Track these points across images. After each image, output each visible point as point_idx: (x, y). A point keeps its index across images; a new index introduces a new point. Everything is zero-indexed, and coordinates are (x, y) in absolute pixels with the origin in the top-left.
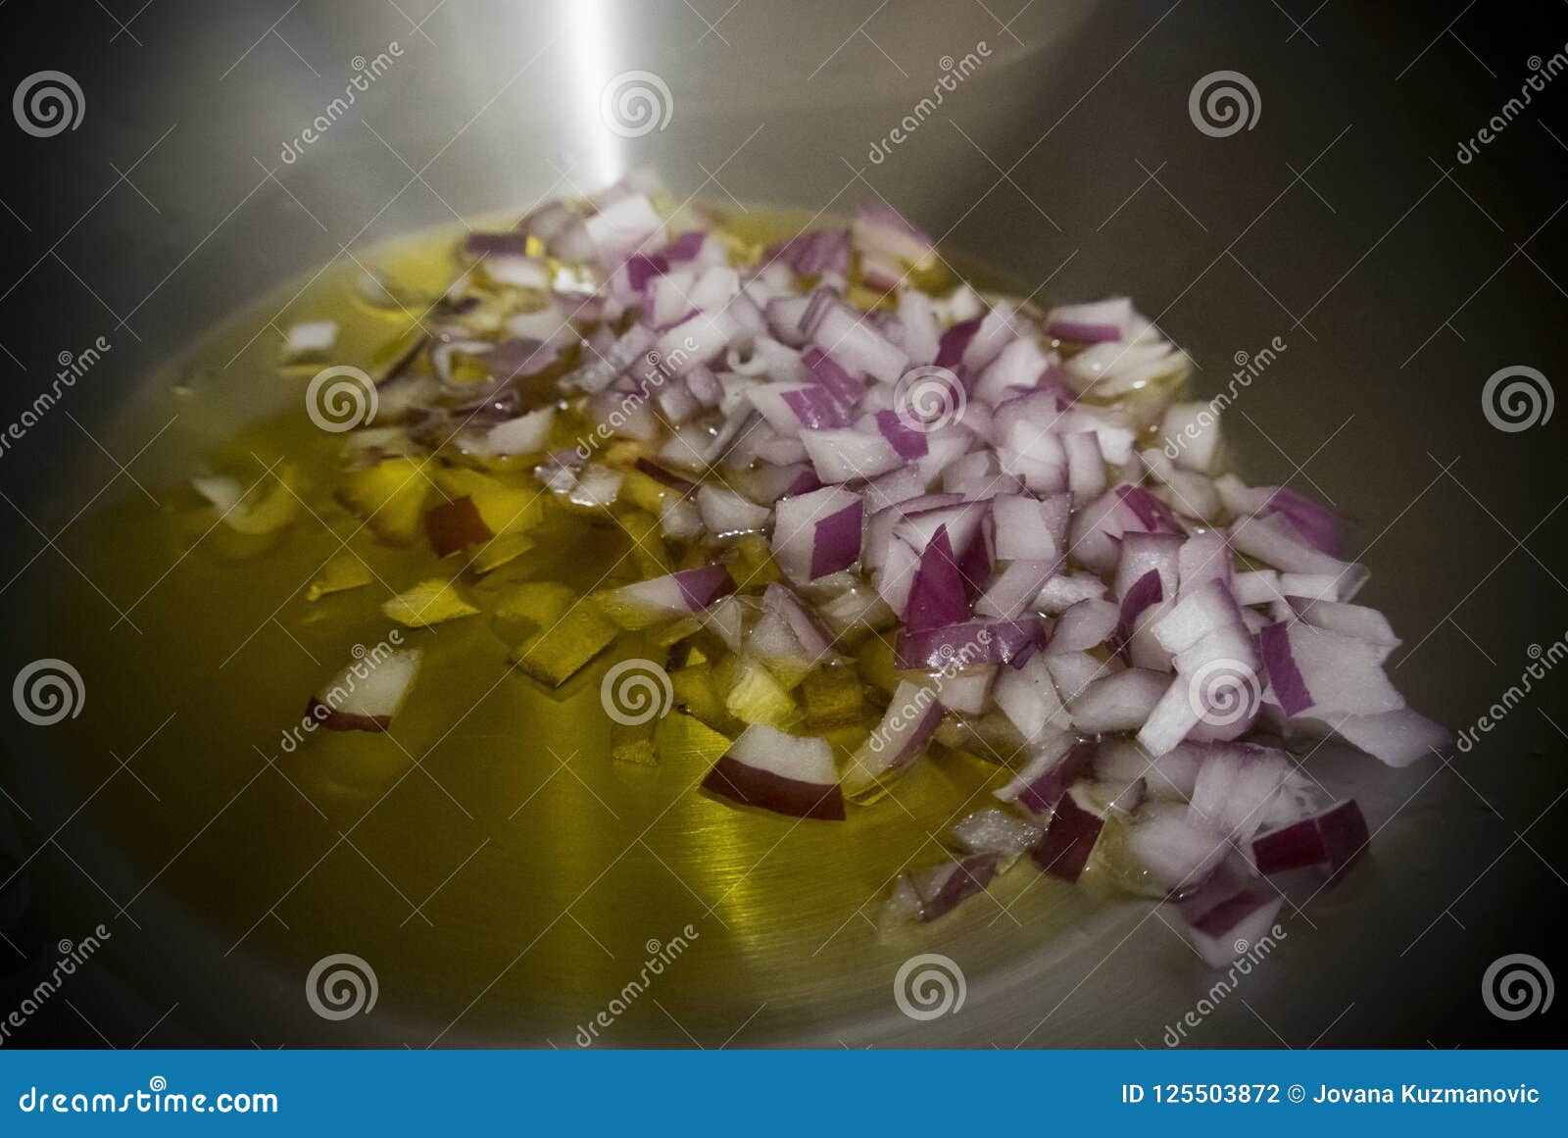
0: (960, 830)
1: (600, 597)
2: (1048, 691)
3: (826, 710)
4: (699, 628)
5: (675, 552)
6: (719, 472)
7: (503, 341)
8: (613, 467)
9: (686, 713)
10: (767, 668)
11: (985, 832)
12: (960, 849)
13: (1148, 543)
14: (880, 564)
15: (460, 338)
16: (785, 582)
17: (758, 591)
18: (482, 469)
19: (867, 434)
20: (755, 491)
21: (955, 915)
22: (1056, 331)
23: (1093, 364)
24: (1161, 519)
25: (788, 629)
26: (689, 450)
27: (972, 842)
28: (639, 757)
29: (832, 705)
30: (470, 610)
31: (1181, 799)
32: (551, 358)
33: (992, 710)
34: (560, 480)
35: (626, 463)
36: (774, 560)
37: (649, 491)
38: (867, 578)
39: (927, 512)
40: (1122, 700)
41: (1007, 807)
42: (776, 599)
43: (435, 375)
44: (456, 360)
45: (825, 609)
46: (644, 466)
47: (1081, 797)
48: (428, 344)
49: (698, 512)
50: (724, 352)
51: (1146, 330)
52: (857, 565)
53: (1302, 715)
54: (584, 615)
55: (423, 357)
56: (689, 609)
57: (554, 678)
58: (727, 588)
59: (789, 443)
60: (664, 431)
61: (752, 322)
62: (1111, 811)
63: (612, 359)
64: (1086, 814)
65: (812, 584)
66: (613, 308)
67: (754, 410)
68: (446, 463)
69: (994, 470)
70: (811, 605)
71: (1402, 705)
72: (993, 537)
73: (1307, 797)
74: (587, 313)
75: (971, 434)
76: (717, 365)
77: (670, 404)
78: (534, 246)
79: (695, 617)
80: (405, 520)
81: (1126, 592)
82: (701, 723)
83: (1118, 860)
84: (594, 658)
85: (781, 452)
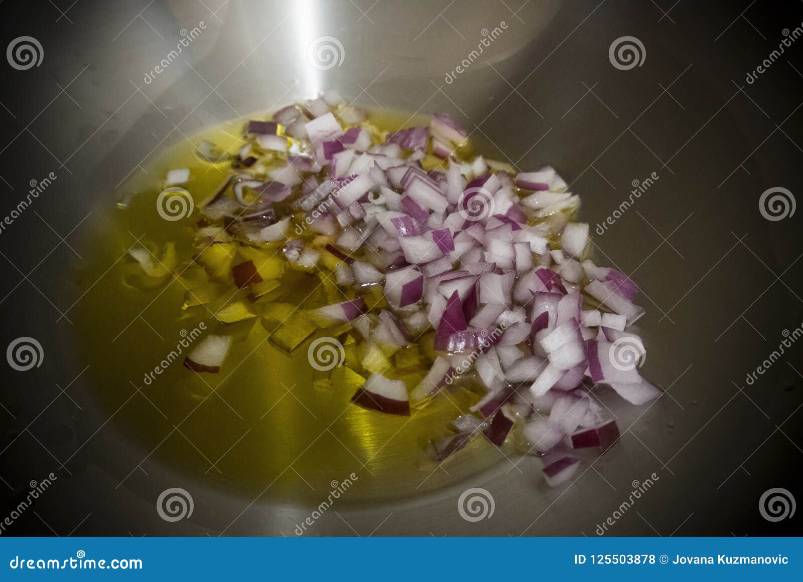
0: (455, 423)
1: (310, 312)
2: (497, 363)
3: (404, 366)
4: (351, 328)
5: (342, 291)
6: (362, 253)
7: (266, 181)
8: (315, 248)
9: (345, 365)
10: (380, 347)
11: (466, 423)
12: (456, 431)
13: (546, 298)
14: (430, 302)
15: (247, 179)
16: (389, 309)
17: (377, 311)
18: (257, 248)
19: (427, 240)
20: (378, 263)
21: (451, 458)
22: (519, 184)
23: (535, 200)
24: (555, 285)
25: (389, 330)
26: (350, 241)
27: (460, 428)
28: (324, 385)
29: (407, 364)
30: (253, 316)
31: (547, 413)
32: (289, 192)
33: (473, 370)
34: (293, 254)
35: (322, 246)
36: (385, 298)
37: (331, 260)
38: (424, 307)
39: (452, 280)
40: (527, 370)
41: (475, 414)
42: (385, 316)
43: (236, 198)
44: (245, 191)
45: (405, 320)
46: (330, 248)
47: (506, 411)
48: (232, 182)
49: (353, 273)
50: (367, 194)
51: (561, 184)
52: (420, 301)
53: (601, 382)
54: (302, 319)
55: (230, 188)
56: (348, 320)
57: (289, 348)
58: (365, 309)
59: (394, 242)
60: (339, 231)
61: (379, 178)
62: (517, 418)
63: (316, 195)
64: (507, 419)
65: (400, 309)
66: (317, 167)
67: (379, 224)
68: (242, 244)
69: (483, 259)
70: (399, 320)
71: (640, 381)
72: (479, 293)
73: (599, 415)
74: (305, 168)
75: (474, 240)
76: (363, 200)
77: (342, 219)
78: (280, 129)
79: (350, 323)
80: (224, 271)
81: (535, 319)
82: (351, 370)
83: (519, 437)
84: (306, 339)
85: (390, 246)
